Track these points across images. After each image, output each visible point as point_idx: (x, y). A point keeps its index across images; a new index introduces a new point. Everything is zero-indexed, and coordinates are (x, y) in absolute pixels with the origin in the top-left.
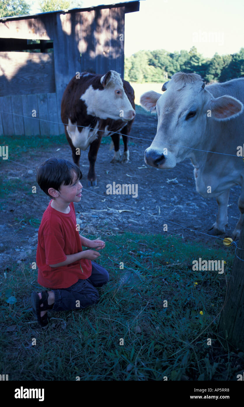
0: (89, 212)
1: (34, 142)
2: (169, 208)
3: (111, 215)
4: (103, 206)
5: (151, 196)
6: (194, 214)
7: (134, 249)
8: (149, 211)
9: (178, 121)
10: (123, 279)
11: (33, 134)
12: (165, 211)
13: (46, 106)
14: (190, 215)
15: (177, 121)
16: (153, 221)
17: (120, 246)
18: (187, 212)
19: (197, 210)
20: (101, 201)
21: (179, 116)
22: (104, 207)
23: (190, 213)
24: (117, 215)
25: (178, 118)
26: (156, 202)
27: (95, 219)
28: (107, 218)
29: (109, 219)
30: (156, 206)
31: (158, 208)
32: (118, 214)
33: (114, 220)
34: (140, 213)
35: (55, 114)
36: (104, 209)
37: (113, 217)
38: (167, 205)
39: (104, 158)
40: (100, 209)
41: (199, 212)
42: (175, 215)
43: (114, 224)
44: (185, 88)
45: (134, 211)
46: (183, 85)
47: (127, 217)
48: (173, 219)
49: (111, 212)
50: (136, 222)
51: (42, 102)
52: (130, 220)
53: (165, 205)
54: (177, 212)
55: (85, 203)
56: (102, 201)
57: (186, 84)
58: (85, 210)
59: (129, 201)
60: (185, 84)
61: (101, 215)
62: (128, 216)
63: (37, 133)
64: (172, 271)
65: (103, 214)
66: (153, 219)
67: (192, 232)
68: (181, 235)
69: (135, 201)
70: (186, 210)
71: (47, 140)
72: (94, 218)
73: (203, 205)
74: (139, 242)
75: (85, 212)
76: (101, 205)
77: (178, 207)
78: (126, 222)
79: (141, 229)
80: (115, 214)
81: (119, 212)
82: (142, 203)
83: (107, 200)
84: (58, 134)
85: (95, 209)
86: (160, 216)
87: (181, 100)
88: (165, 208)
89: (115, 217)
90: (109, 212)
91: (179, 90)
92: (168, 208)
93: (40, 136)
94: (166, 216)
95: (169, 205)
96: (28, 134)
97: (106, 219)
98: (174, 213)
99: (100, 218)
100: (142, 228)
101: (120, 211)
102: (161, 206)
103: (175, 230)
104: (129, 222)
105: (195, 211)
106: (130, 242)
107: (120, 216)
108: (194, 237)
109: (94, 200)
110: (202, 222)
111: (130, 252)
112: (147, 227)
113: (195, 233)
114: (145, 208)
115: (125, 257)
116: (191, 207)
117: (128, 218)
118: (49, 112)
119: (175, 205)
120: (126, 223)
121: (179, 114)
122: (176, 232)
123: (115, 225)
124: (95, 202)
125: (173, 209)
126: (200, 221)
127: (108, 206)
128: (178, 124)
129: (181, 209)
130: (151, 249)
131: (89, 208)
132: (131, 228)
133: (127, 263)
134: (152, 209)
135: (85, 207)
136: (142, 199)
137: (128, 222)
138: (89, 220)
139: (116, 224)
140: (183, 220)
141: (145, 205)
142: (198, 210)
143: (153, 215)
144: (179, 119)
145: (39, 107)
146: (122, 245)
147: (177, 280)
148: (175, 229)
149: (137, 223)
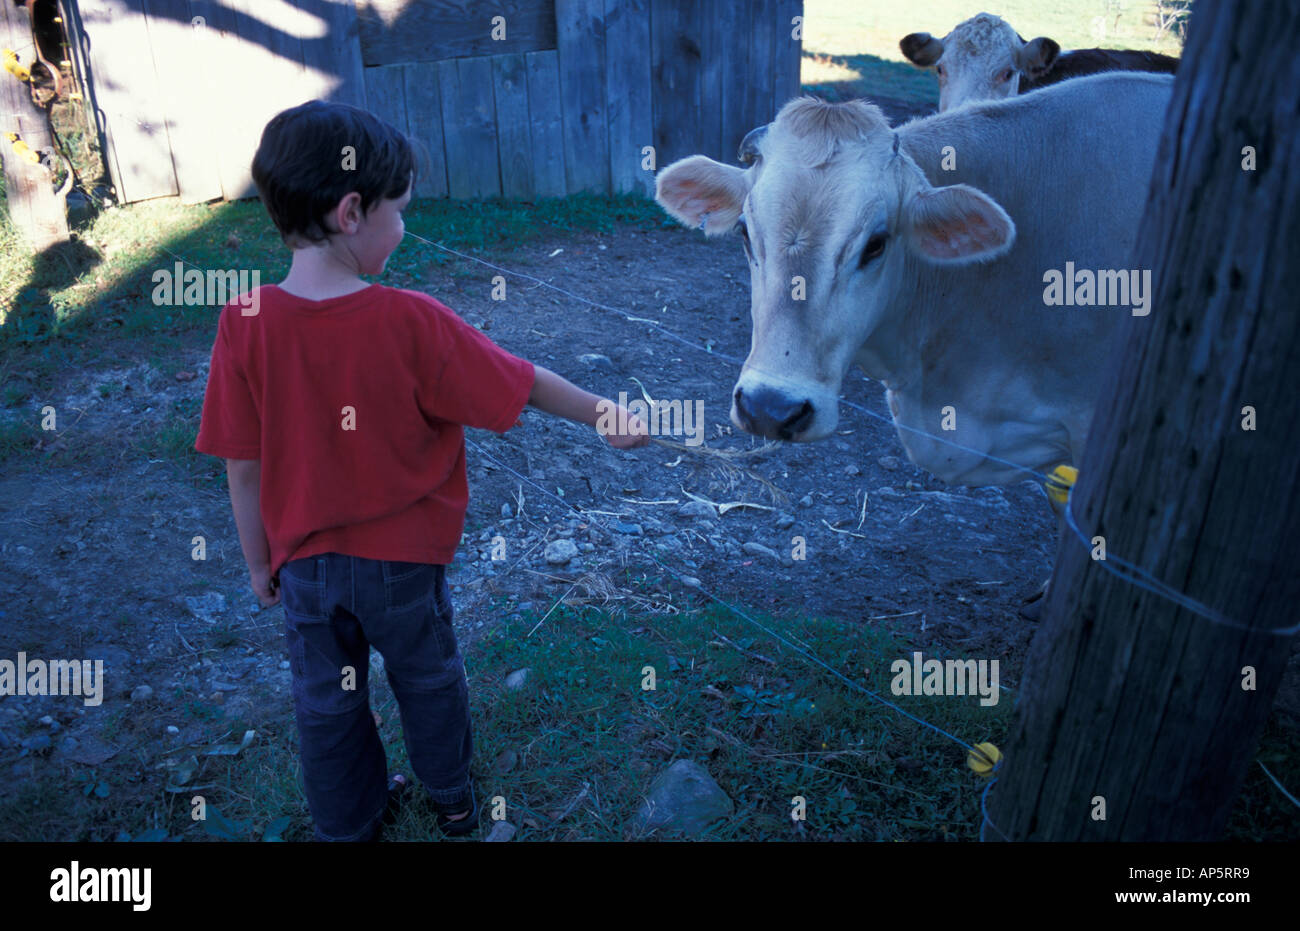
0: (616, 505)
1: (478, 221)
2: (901, 500)
3: (686, 522)
4: (667, 485)
5: (845, 447)
6: (987, 529)
7: (723, 679)
8: (828, 509)
9: (836, 275)
10: (651, 804)
11: (476, 195)
12: (883, 514)
13: (521, 97)
14: (971, 536)
15: (833, 276)
16: (832, 552)
17: (683, 661)
18: (962, 520)
19: (1001, 514)
20: (662, 465)
21: (839, 259)
22: (671, 488)
23: (973, 524)
24: (709, 524)
25: (837, 266)
26: (860, 474)
27: (628, 536)
28: (673, 533)
29: (679, 537)
30: (855, 490)
31: (861, 497)
32: (712, 520)
33: (697, 541)
34: (792, 520)
35: (553, 125)
36: (669, 494)
37: (693, 531)
38: (895, 489)
39: (709, 288)
40: (654, 495)
41: (1007, 522)
42: (916, 530)
43: (690, 559)
44: (839, 157)
45: (774, 509)
46: (831, 149)
47: (743, 531)
48: (904, 548)
49: (690, 513)
50: (772, 552)
51: (509, 83)
52: (752, 545)
53: (888, 490)
54: (925, 520)
55: (608, 470)
56: (669, 464)
57: (841, 142)
58: (603, 500)
59: (764, 466)
60: (837, 142)
61: (655, 523)
62: (746, 526)
63: (491, 190)
64: (839, 780)
65: (660, 518)
66: (835, 544)
67: (964, 603)
68: (919, 616)
69: (785, 467)
70: (962, 514)
71: (523, 215)
72: (625, 534)
73: (1030, 493)
74: (751, 648)
75: (598, 507)
76: (662, 481)
77: (933, 500)
78: (737, 552)
79: (782, 583)
80: (704, 517)
81: (717, 508)
82: (806, 478)
83: (688, 459)
84: (562, 193)
85: (636, 494)
86: (860, 532)
87: (835, 203)
88: (886, 498)
89: (703, 531)
90: (685, 508)
91: (822, 167)
92: (897, 500)
93: (499, 202)
94: (885, 532)
95: (904, 488)
96: (460, 193)
97: (668, 538)
98: (916, 524)
99: (648, 533)
100: (788, 578)
101: (724, 507)
102: (874, 493)
103: (905, 594)
104: (746, 554)
105: (994, 516)
106: (717, 648)
107: (719, 526)
108: (967, 625)
109: (642, 458)
110: (1010, 564)
111: (710, 686)
112: (807, 575)
113: (973, 611)
114: (816, 498)
115: (686, 710)
116: (982, 503)
117: (748, 534)
118: (533, 119)
119: (927, 489)
120: (736, 557)
121: (839, 251)
122: (905, 604)
123: (694, 565)
124: (644, 465)
125: (914, 506)
126: (1000, 560)
127: (686, 484)
128: (835, 287)
129: (944, 509)
130: (787, 681)
131: (617, 493)
132: (747, 578)
133: (685, 733)
134: (838, 501)
135: (602, 488)
136: (811, 461)
137: (743, 550)
138: (603, 543)
139: (696, 560)
140: (940, 552)
141: (818, 485)
142: (1006, 512)
143: (838, 527)
144: (840, 267)
145: (498, 101)
146: (689, 658)
147: (841, 824)
148: (904, 590)
149: (771, 557)
